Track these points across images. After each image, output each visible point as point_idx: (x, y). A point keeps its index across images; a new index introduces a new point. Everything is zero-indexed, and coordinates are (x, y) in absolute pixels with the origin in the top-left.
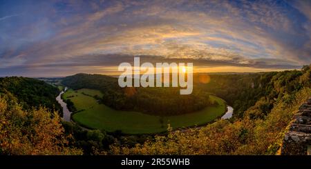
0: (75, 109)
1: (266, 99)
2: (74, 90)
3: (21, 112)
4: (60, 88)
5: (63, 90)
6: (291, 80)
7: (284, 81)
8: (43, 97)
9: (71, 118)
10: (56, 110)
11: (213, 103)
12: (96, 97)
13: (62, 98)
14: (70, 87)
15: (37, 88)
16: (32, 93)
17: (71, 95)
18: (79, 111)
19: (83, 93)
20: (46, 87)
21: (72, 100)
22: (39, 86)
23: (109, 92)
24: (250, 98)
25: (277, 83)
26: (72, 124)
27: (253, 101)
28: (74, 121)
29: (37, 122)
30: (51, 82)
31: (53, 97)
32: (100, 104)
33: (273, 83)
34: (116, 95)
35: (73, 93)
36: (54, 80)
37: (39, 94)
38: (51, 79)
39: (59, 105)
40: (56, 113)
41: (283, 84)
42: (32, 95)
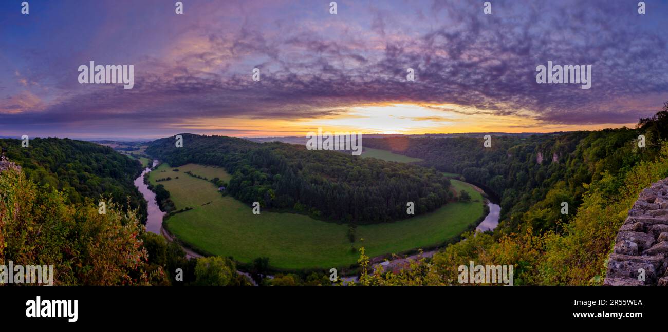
0: (172, 205)
1: (567, 184)
2: (172, 166)
3: (64, 209)
4: (144, 161)
5: (150, 166)
6: (617, 146)
7: (603, 149)
8: (108, 179)
9: (164, 225)
10: (133, 208)
11: (458, 196)
12: (216, 182)
13: (146, 182)
14: (163, 161)
15: (97, 160)
16: (86, 170)
17: (165, 176)
18: (182, 211)
19: (189, 173)
20: (115, 158)
21: (167, 186)
22: (100, 156)
23: (243, 172)
24: (535, 185)
25: (589, 154)
26: (165, 240)
27: (542, 189)
28: (170, 234)
29: (95, 232)
30: (126, 150)
31: (128, 179)
32: (224, 195)
33: (581, 153)
34: (258, 177)
35: (168, 172)
36: (131, 146)
37: (100, 172)
38: (125, 143)
39: (140, 196)
40: (132, 214)
41: (600, 155)
42: (86, 174)
